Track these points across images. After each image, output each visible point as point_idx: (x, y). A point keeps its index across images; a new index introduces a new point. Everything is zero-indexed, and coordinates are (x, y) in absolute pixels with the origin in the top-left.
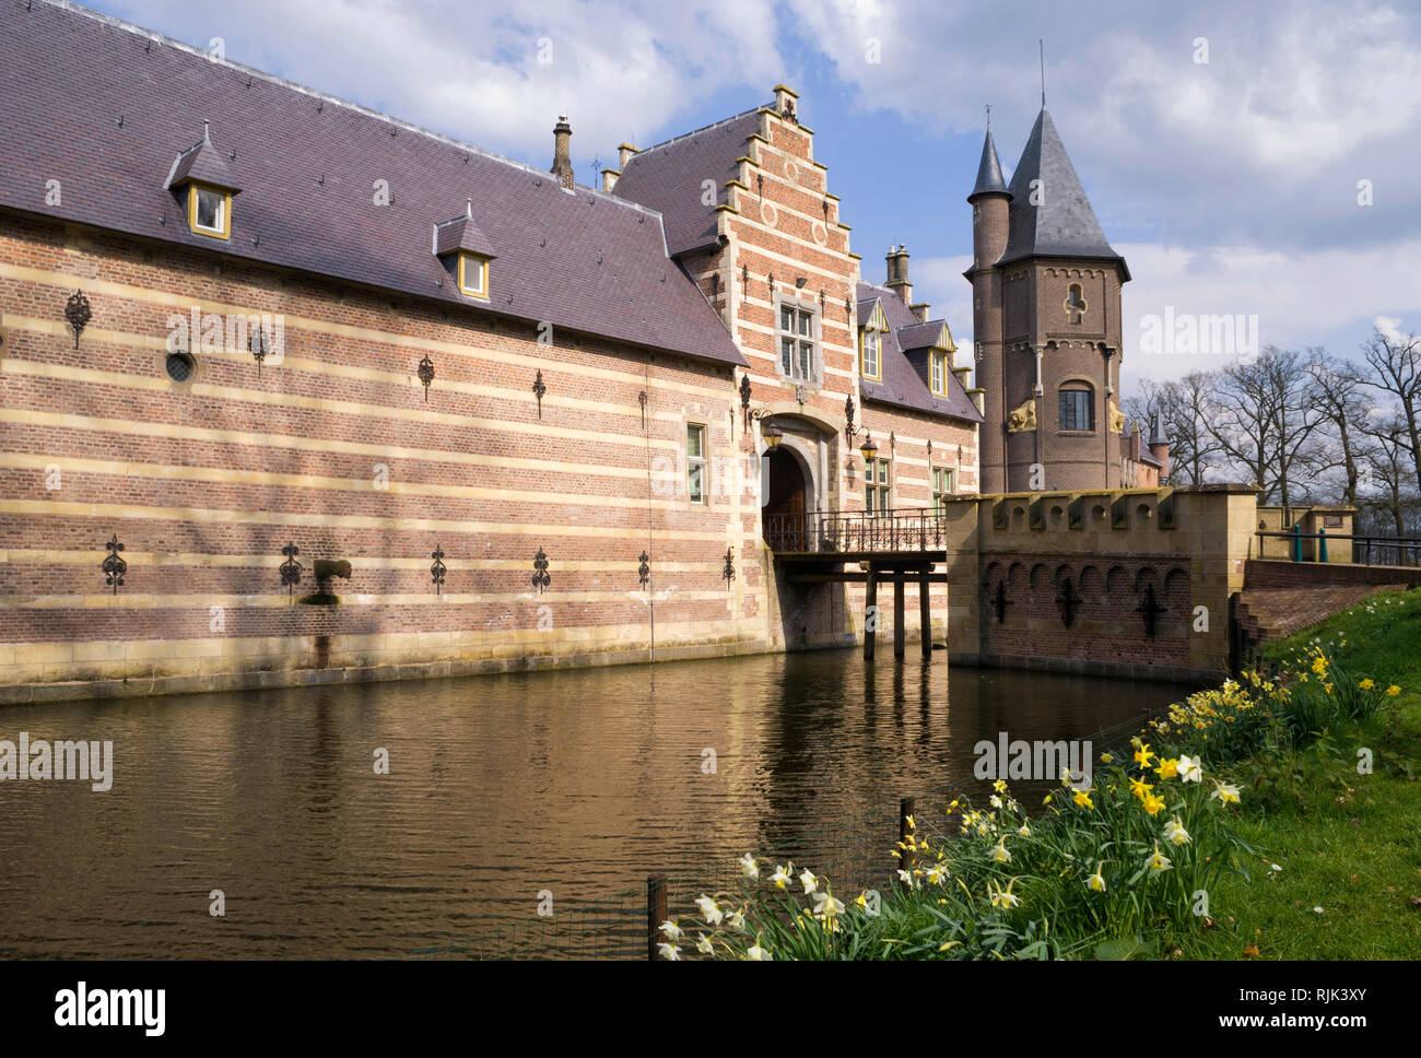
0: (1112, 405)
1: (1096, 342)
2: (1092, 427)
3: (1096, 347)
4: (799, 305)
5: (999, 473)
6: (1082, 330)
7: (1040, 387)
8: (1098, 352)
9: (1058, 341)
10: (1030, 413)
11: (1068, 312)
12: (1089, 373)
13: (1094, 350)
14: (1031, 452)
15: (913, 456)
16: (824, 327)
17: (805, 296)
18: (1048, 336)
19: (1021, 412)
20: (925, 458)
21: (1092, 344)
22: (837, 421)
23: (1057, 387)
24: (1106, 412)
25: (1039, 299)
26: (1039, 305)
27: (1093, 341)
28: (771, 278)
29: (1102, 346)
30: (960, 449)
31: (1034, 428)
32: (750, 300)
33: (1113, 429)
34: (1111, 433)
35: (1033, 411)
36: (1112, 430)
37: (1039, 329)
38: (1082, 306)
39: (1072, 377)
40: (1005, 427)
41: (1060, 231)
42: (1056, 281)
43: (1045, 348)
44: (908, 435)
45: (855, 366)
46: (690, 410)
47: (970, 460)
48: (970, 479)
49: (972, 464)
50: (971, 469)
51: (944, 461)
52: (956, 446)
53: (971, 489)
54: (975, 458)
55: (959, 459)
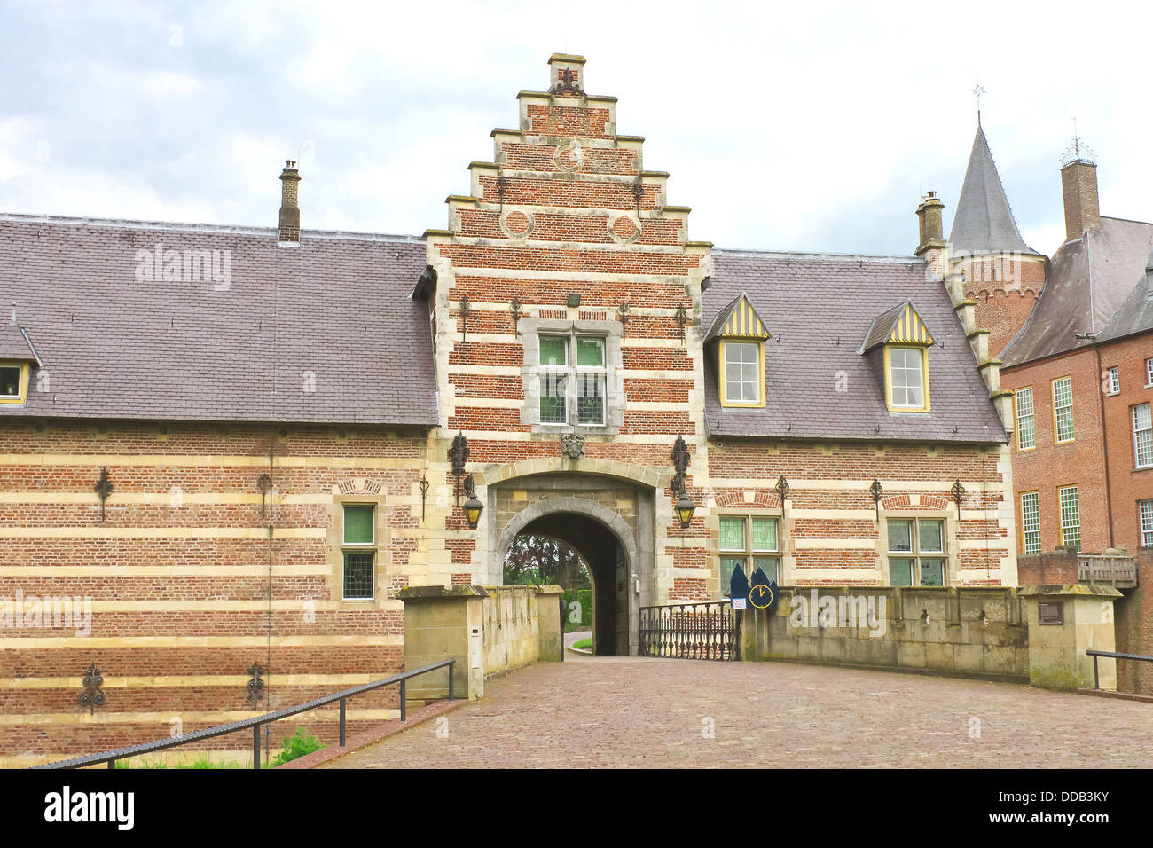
4: (574, 328)
15: (844, 507)
16: (626, 351)
17: (583, 316)
20: (866, 507)
22: (657, 475)
28: (516, 303)
30: (958, 486)
32: (472, 338)
44: (825, 477)
45: (697, 395)
46: (345, 487)
47: (989, 501)
48: (988, 529)
49: (994, 507)
50: (991, 515)
51: (915, 508)
52: (948, 486)
53: (992, 544)
54: (1002, 497)
55: (958, 502)
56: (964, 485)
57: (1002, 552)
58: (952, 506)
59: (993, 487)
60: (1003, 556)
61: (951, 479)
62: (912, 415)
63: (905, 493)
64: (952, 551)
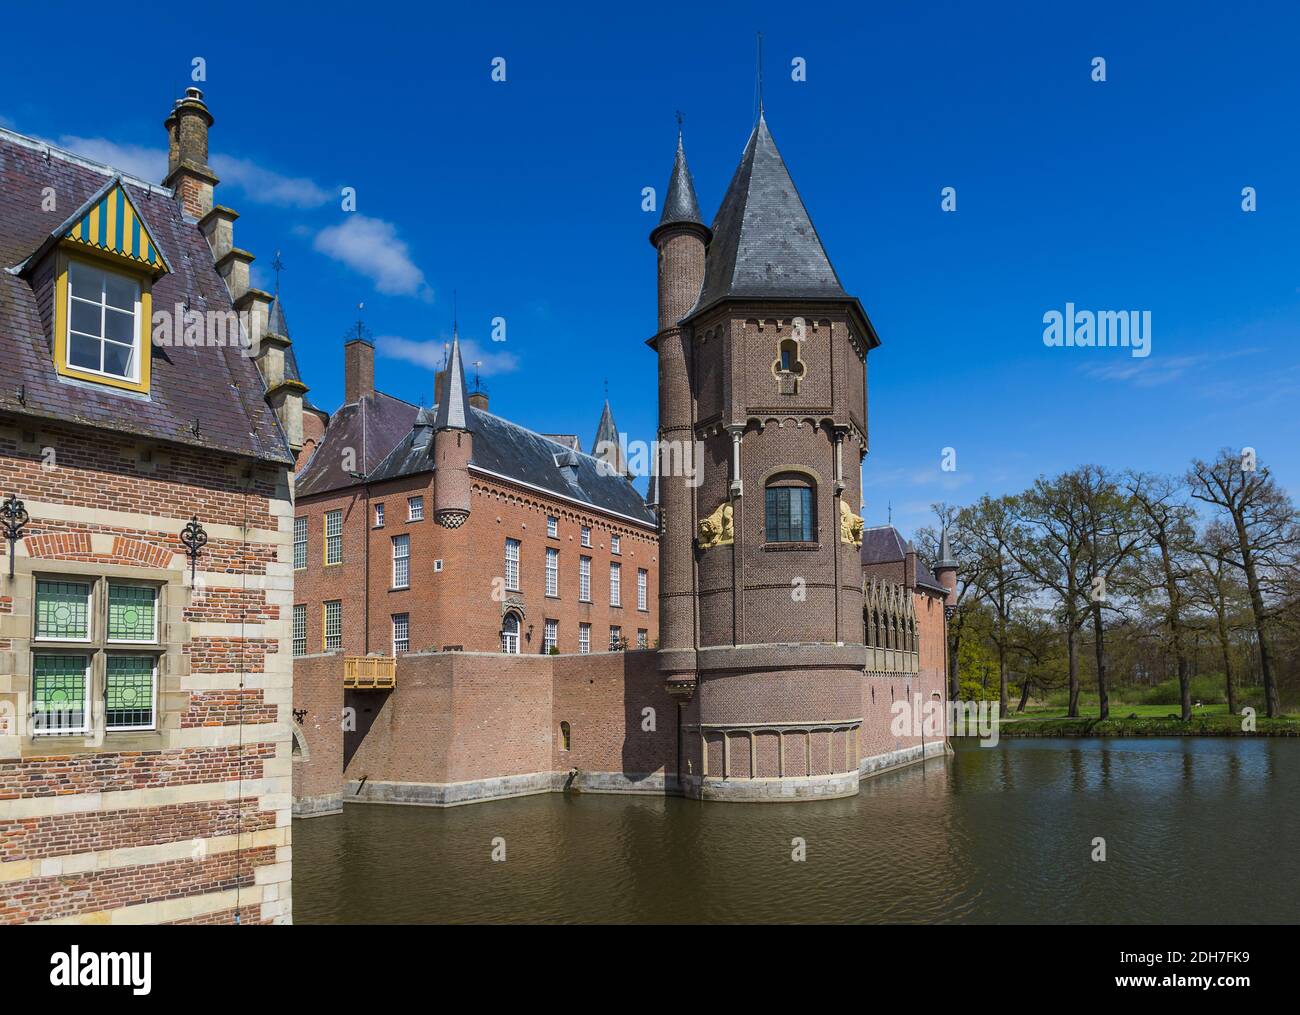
0: (844, 506)
1: (818, 419)
2: (815, 536)
3: (818, 425)
5: (685, 607)
6: (800, 402)
7: (738, 484)
8: (822, 433)
9: (762, 419)
10: (725, 521)
11: (778, 378)
12: (809, 463)
13: (816, 430)
14: (728, 574)
18: (749, 411)
19: (715, 519)
21: (812, 422)
23: (762, 481)
24: (836, 514)
25: (735, 361)
26: (735, 369)
27: (815, 417)
29: (827, 425)
30: (194, 530)
31: (731, 541)
33: (846, 539)
34: (843, 545)
35: (729, 517)
36: (843, 540)
37: (735, 404)
38: (798, 369)
39: (783, 468)
40: (695, 543)
41: (769, 268)
42: (763, 336)
43: (745, 430)
47: (254, 560)
48: (248, 606)
49: (259, 570)
50: (252, 582)
51: (103, 559)
52: (177, 526)
53: (251, 631)
54: (274, 554)
55: (193, 555)
56: (207, 527)
57: (269, 645)
58: (179, 562)
59: (260, 537)
60: (268, 652)
61: (184, 514)
62: (107, 391)
63: (84, 530)
64: (176, 639)
